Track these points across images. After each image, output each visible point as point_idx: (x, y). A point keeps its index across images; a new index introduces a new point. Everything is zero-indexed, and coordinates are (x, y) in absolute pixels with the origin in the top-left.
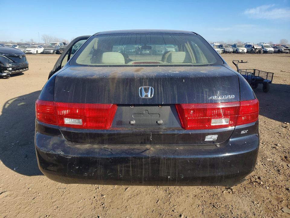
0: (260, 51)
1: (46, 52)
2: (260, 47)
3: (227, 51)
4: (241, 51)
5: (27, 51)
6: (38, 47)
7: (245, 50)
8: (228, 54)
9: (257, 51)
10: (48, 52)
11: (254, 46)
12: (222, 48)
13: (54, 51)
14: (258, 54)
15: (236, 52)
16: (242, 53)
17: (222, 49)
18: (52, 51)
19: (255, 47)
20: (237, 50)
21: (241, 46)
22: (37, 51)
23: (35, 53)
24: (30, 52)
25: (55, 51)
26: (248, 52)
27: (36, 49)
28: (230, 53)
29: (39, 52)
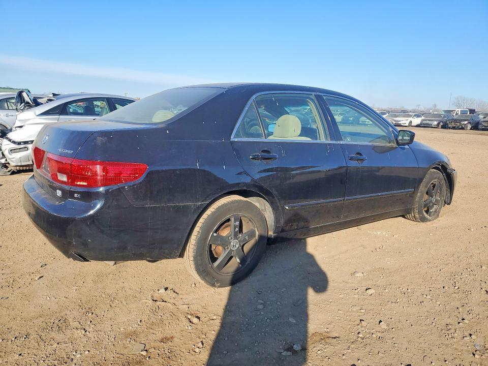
1: (424, 124)
5: (395, 121)
6: (415, 116)
10: (428, 124)
13: (439, 124)
18: (436, 123)
22: (411, 122)
23: (407, 125)
24: (399, 123)
25: (441, 124)
27: (411, 119)
29: (414, 124)
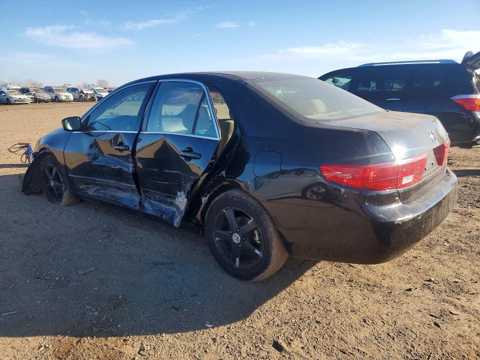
0: (93, 97)
2: (92, 92)
3: (40, 100)
4: (64, 98)
7: (72, 98)
8: (44, 103)
9: (89, 97)
11: (83, 90)
12: (29, 94)
14: (91, 101)
15: (57, 100)
16: (67, 101)
17: (31, 96)
19: (85, 92)
20: (56, 97)
21: (62, 91)
26: (75, 100)
28: (46, 102)
